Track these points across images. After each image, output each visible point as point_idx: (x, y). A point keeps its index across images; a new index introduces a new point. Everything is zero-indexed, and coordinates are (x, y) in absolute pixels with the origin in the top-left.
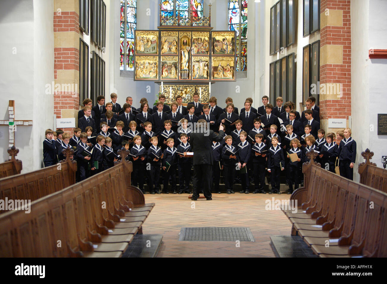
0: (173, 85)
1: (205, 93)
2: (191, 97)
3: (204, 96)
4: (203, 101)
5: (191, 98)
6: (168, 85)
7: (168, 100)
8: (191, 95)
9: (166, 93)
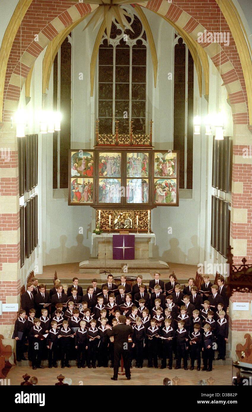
0: (110, 210)
1: (146, 218)
2: (130, 222)
3: (144, 221)
4: (143, 227)
5: (130, 224)
6: (105, 210)
7: (105, 226)
8: (130, 221)
9: (103, 218)
